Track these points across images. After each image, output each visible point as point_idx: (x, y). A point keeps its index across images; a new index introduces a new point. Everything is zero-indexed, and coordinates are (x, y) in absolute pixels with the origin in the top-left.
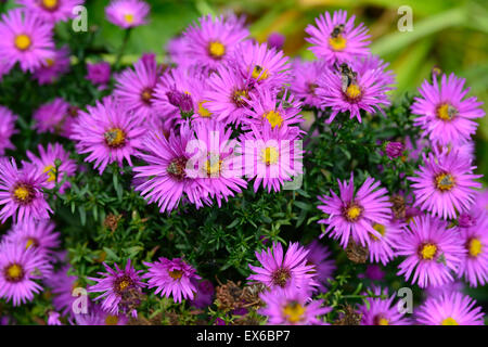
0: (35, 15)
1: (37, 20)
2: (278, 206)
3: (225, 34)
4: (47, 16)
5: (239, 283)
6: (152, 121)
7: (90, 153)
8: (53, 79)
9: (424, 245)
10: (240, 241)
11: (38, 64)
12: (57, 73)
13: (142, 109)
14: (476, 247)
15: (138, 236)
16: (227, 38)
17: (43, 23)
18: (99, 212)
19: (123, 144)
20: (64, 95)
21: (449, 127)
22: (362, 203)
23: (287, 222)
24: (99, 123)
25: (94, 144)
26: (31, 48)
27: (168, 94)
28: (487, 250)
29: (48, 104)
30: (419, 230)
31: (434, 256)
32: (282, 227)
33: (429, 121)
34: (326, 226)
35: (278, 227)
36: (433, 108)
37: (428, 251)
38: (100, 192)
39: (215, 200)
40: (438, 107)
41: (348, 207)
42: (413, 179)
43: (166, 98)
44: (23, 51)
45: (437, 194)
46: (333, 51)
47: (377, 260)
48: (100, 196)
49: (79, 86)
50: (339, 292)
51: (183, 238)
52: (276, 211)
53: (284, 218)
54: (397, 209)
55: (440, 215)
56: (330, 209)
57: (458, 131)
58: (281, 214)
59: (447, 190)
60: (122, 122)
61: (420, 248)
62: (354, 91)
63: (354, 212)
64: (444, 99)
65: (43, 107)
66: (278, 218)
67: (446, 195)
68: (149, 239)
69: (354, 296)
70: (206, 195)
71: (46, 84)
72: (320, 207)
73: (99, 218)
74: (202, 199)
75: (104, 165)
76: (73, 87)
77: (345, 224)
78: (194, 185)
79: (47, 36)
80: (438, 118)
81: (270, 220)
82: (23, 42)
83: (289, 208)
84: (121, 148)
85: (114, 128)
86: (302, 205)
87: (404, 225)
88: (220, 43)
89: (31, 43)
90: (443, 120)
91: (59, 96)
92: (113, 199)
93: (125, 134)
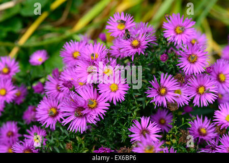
0: (2, 79)
1: (4, 80)
2: (131, 105)
3: (77, 47)
4: (7, 76)
5: (125, 147)
6: (66, 97)
7: (46, 124)
8: (23, 100)
9: (198, 89)
10: (122, 127)
11: (13, 98)
12: (24, 96)
13: (60, 94)
14: (222, 77)
15: (84, 146)
16: (78, 48)
17: (6, 81)
18: (63, 144)
19: (57, 113)
20: (31, 104)
21: (183, 36)
22: (164, 85)
23: (138, 109)
24: (44, 110)
25: (46, 119)
26: (7, 93)
27: (63, 84)
28: (228, 76)
29: (26, 111)
30: (193, 84)
31: (205, 90)
32: (137, 112)
33: (174, 37)
34: (155, 102)
35: (135, 113)
36: (173, 31)
37: (201, 90)
38: (59, 137)
39: (100, 117)
40: (175, 30)
41: (159, 90)
42: (179, 65)
43: (63, 86)
44: (5, 95)
45: (192, 65)
46: (121, 31)
47: (184, 105)
48: (60, 138)
49: (35, 97)
50: (175, 127)
51: (101, 137)
52: (131, 107)
53: (136, 108)
54: (180, 80)
55: (198, 73)
56: (152, 95)
57: (188, 35)
58: (134, 107)
59: (195, 61)
60: (53, 104)
61: (197, 91)
62: (135, 43)
63: (163, 91)
64: (176, 25)
65: (25, 113)
66: (134, 110)
67: (196, 64)
68: (89, 145)
69: (183, 124)
70: (95, 117)
71: (22, 103)
72: (148, 96)
73: (64, 147)
74: (95, 120)
75: (54, 125)
76: (33, 98)
77: (162, 98)
78: (89, 116)
79: (10, 85)
80: (177, 34)
81: (131, 112)
82: (3, 92)
83: (136, 103)
84: (58, 115)
85: (51, 108)
86: (141, 99)
87: (186, 85)
88: (76, 51)
89: (6, 90)
90: (180, 34)
91: (29, 105)
92: (66, 137)
93: (56, 108)
